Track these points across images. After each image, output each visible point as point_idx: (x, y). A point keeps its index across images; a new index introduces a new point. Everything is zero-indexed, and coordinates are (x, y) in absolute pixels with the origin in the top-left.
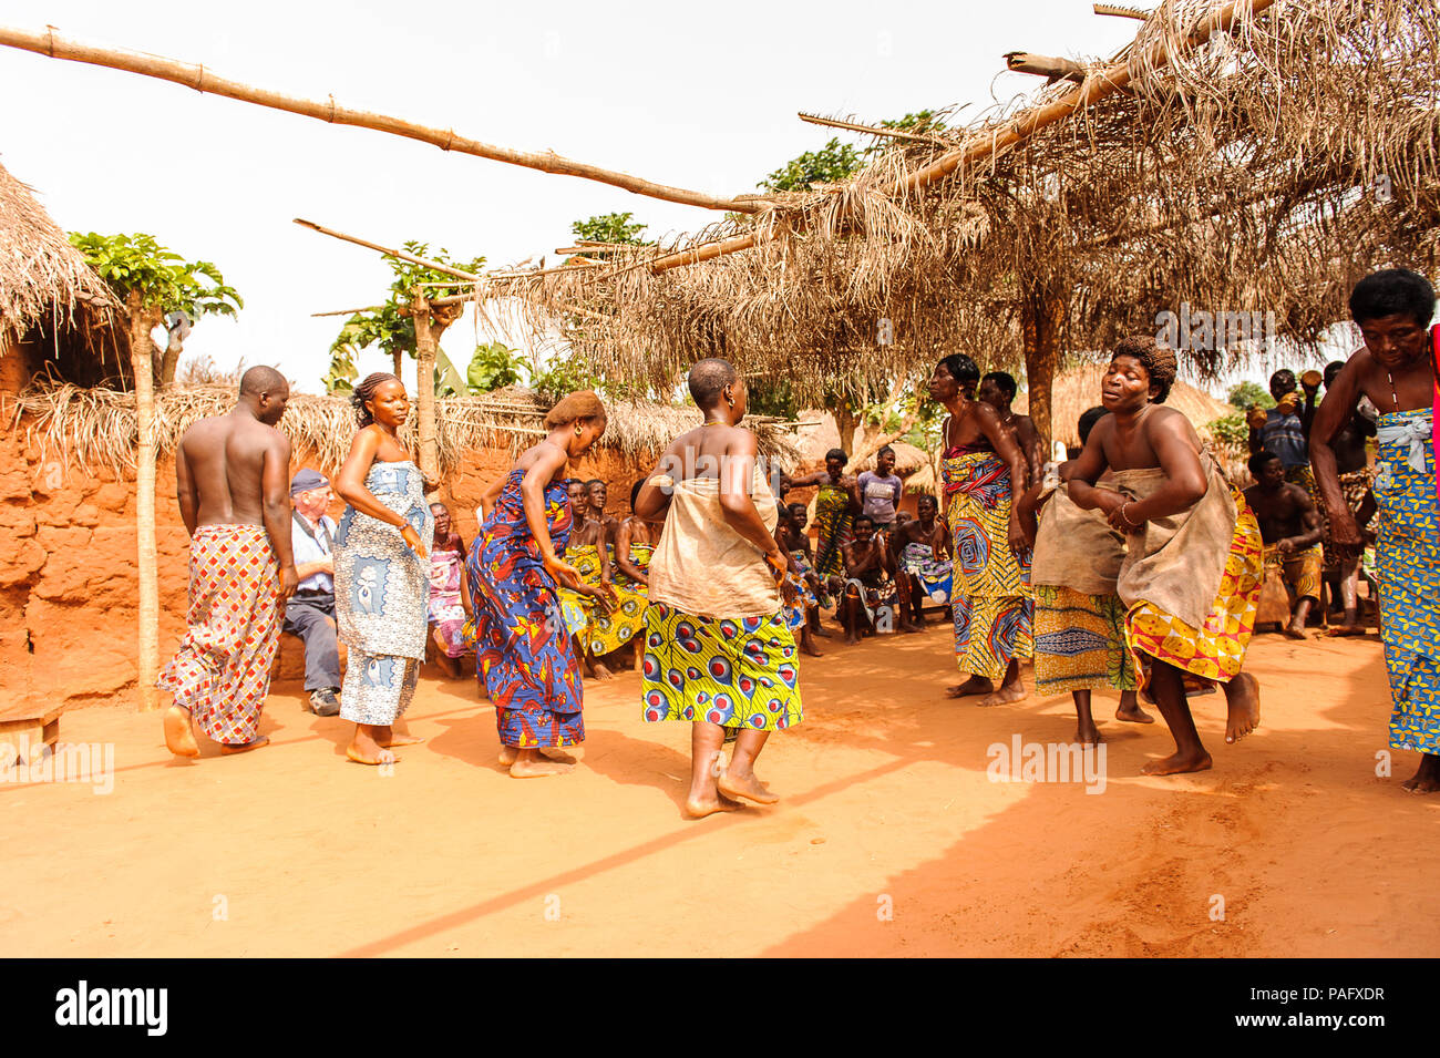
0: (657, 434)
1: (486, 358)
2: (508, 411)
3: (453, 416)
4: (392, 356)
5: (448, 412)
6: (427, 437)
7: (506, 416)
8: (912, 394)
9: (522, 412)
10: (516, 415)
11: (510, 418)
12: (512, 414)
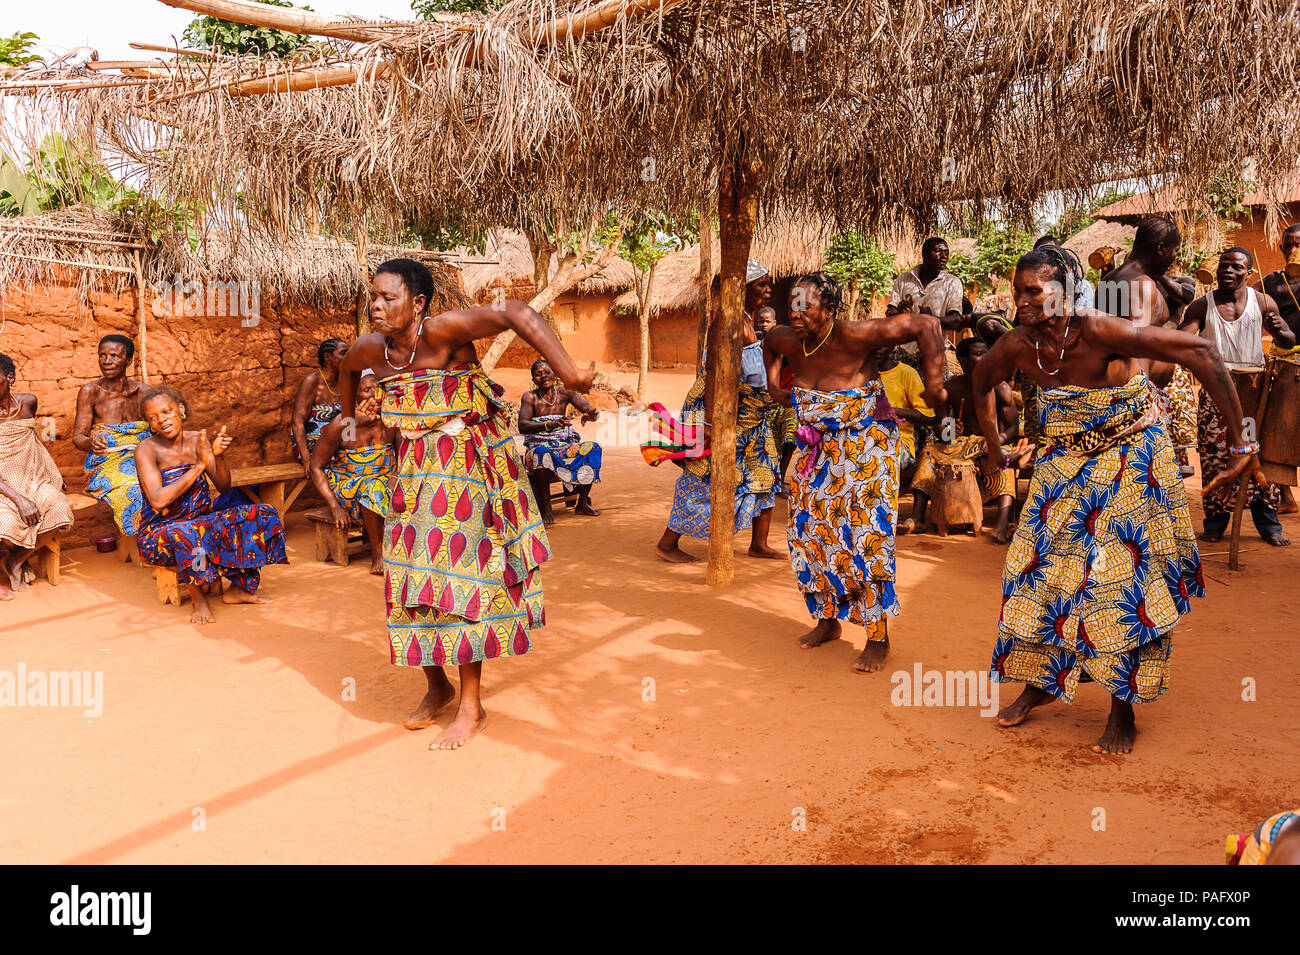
2: (73, 238)
7: (71, 243)
9: (94, 241)
10: (86, 245)
11: (77, 247)
12: (80, 243)
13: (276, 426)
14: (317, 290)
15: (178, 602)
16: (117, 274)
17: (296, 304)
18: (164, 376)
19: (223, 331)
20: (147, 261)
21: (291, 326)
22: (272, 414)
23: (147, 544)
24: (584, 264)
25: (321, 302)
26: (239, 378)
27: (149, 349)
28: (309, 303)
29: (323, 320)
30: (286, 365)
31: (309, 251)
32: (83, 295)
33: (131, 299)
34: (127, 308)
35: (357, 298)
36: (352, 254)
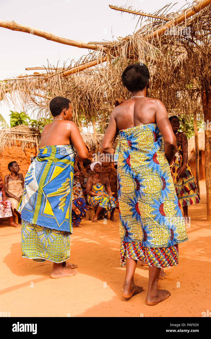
1: (13, 115)
10: (23, 135)
11: (21, 136)
12: (22, 134)
16: (31, 142)
32: (23, 148)
33: (35, 150)
34: (34, 152)
35: (94, 148)
36: (92, 136)
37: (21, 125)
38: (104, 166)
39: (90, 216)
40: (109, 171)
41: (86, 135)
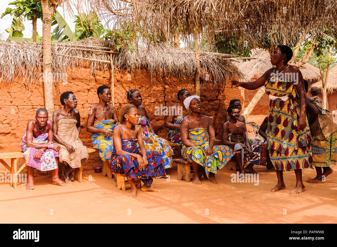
0: (167, 62)
1: (79, 23)
2: (89, 50)
3: (61, 52)
4: (31, 21)
5: (58, 50)
6: (47, 63)
7: (88, 52)
8: (310, 43)
9: (96, 50)
10: (93, 52)
11: (90, 53)
12: (91, 51)
13: (162, 126)
14: (179, 70)
15: (125, 189)
16: (104, 63)
17: (171, 75)
18: (120, 104)
19: (142, 87)
20: (115, 58)
21: (168, 85)
22: (161, 121)
23: (113, 163)
24: (295, 62)
25: (181, 75)
26: (148, 105)
27: (115, 93)
28: (176, 75)
29: (181, 82)
30: (166, 101)
31: (176, 54)
32: (92, 71)
33: (109, 73)
34: (107, 77)
35: (195, 73)
36: (193, 55)
37: (90, 37)
38: (209, 99)
39: (183, 175)
40: (216, 107)
41: (185, 54)
